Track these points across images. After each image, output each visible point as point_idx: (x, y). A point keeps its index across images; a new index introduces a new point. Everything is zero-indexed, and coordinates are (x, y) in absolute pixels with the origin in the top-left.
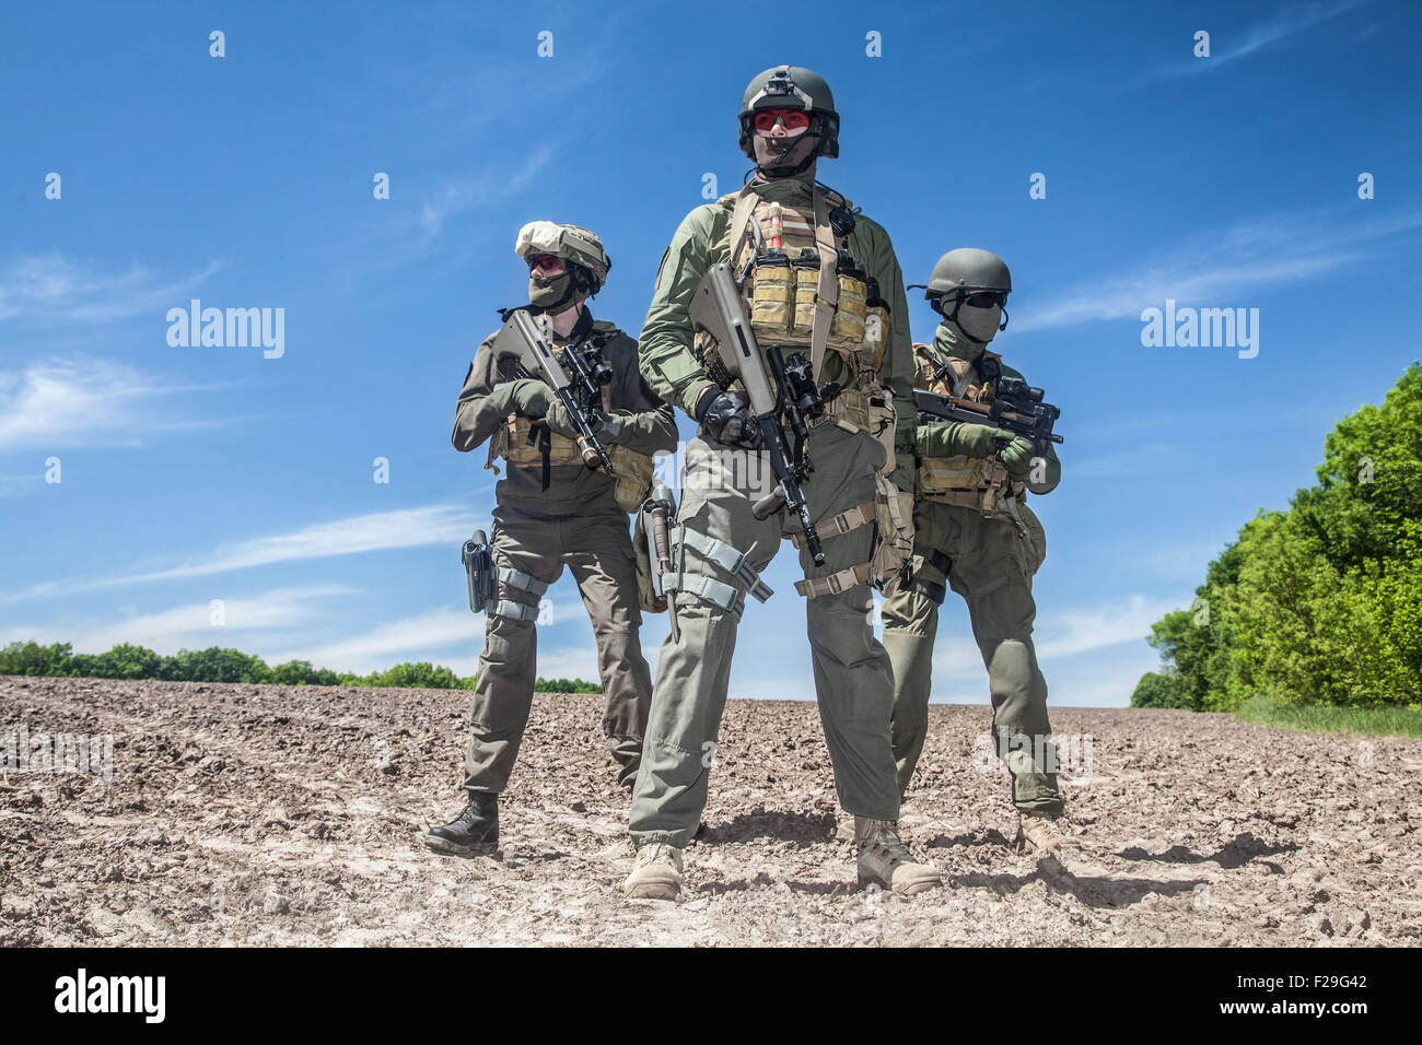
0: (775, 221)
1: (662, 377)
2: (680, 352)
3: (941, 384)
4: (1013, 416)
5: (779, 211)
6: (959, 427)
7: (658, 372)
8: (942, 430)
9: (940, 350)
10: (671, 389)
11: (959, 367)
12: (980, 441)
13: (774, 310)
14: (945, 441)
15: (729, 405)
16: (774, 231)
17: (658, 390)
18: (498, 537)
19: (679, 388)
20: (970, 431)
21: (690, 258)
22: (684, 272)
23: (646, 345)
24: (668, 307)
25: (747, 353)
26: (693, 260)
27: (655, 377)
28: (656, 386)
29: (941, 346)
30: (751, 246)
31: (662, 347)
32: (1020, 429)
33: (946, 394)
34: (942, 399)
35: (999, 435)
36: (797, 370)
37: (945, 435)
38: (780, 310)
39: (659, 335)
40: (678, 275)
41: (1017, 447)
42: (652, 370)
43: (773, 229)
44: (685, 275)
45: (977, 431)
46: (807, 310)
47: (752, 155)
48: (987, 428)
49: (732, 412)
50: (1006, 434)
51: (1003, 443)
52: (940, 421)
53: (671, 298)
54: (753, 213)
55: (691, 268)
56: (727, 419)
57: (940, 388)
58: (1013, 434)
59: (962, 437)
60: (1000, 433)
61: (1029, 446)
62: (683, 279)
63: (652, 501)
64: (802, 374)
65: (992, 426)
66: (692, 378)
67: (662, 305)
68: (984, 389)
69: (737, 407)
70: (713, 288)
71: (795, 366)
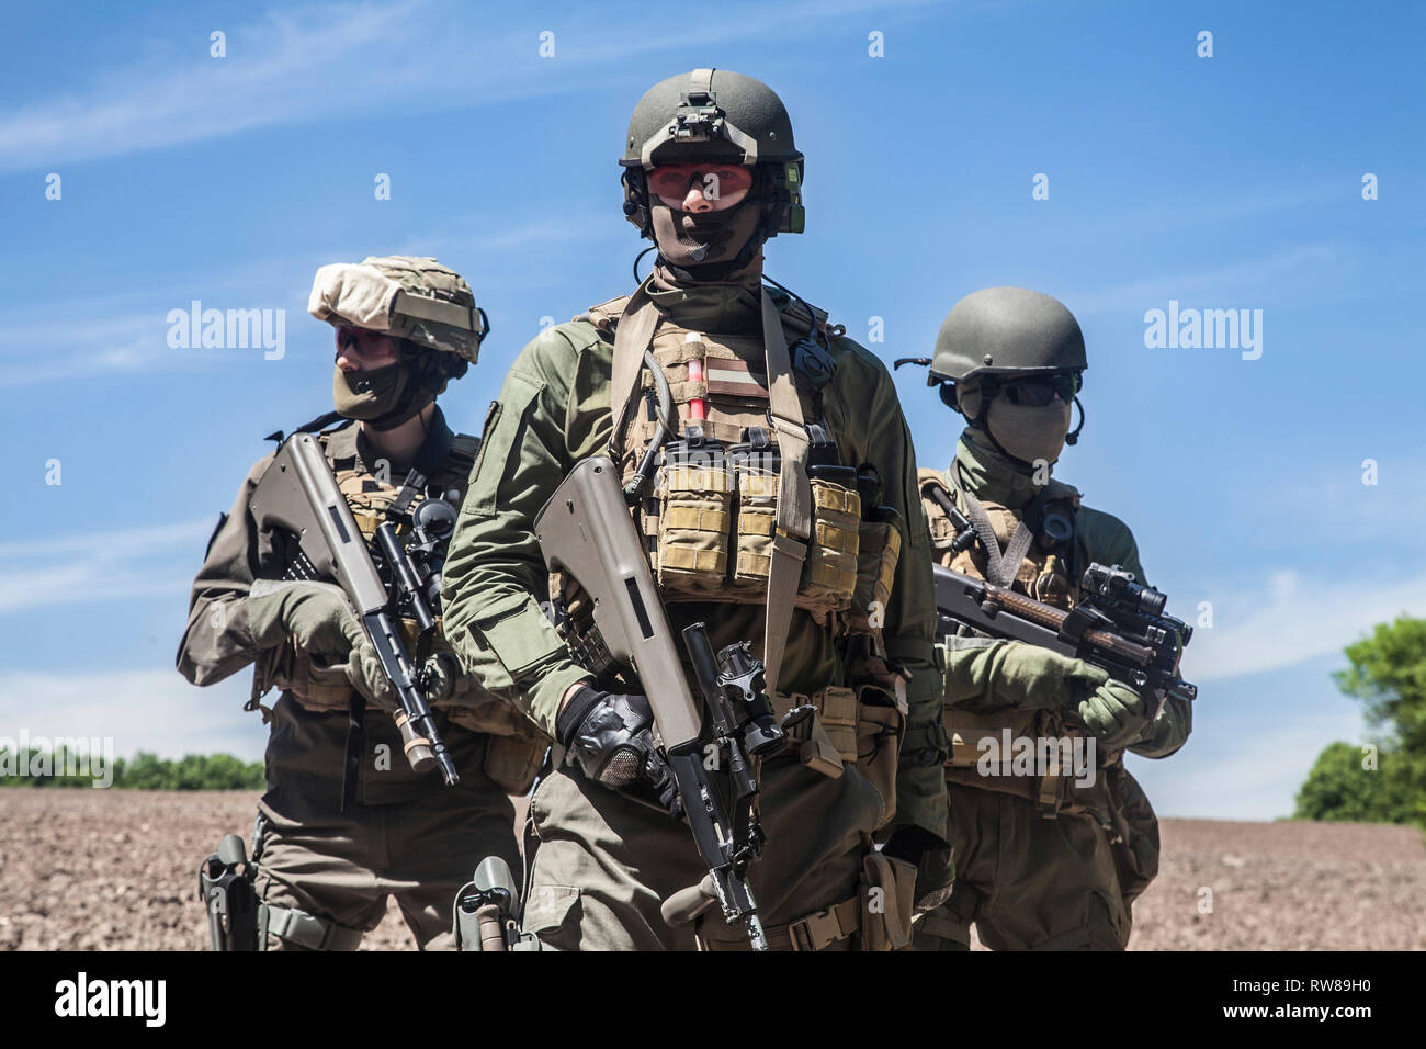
0: (694, 369)
1: (488, 654)
2: (520, 608)
3: (965, 556)
4: (1106, 638)
5: (701, 348)
6: (1004, 649)
7: (483, 644)
8: (973, 656)
9: (963, 483)
10: (508, 681)
11: (1000, 521)
12: (1042, 682)
13: (699, 547)
14: (976, 678)
15: (618, 723)
16: (691, 390)
17: (482, 678)
18: (267, 849)
19: (526, 680)
20: (1025, 659)
21: (536, 425)
22: (524, 454)
23: (459, 586)
24: (495, 517)
25: (648, 632)
26: (543, 431)
27: (476, 652)
28: (479, 669)
29: (965, 476)
30: (653, 417)
31: (489, 593)
32: (1119, 666)
33: (975, 578)
34: (969, 590)
35: (1078, 672)
36: (737, 682)
37: (978, 666)
38: (710, 547)
39: (481, 569)
40: (513, 460)
41: (1108, 699)
42: (469, 638)
43: (690, 383)
44: (527, 461)
45: (1037, 661)
46: (759, 547)
47: (648, 231)
48: (1058, 657)
49: (622, 736)
50: (1094, 671)
51: (1086, 688)
52: (968, 634)
53: (502, 498)
54: (651, 348)
55: (541, 448)
56: (613, 750)
57: (962, 564)
58: (1104, 674)
59: (1010, 671)
60: (1081, 668)
61: (1133, 699)
62: (523, 467)
63: (473, 890)
64: (747, 688)
65: (1066, 655)
66: (548, 662)
67: (484, 511)
68: (1048, 569)
69: (631, 726)
70: (583, 502)
71: (735, 674)
